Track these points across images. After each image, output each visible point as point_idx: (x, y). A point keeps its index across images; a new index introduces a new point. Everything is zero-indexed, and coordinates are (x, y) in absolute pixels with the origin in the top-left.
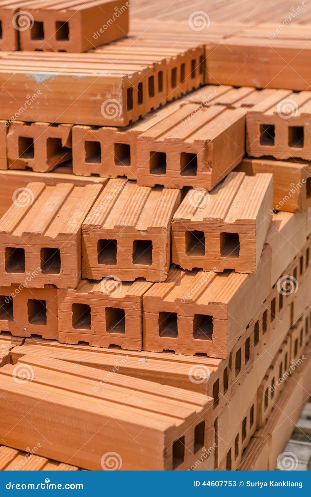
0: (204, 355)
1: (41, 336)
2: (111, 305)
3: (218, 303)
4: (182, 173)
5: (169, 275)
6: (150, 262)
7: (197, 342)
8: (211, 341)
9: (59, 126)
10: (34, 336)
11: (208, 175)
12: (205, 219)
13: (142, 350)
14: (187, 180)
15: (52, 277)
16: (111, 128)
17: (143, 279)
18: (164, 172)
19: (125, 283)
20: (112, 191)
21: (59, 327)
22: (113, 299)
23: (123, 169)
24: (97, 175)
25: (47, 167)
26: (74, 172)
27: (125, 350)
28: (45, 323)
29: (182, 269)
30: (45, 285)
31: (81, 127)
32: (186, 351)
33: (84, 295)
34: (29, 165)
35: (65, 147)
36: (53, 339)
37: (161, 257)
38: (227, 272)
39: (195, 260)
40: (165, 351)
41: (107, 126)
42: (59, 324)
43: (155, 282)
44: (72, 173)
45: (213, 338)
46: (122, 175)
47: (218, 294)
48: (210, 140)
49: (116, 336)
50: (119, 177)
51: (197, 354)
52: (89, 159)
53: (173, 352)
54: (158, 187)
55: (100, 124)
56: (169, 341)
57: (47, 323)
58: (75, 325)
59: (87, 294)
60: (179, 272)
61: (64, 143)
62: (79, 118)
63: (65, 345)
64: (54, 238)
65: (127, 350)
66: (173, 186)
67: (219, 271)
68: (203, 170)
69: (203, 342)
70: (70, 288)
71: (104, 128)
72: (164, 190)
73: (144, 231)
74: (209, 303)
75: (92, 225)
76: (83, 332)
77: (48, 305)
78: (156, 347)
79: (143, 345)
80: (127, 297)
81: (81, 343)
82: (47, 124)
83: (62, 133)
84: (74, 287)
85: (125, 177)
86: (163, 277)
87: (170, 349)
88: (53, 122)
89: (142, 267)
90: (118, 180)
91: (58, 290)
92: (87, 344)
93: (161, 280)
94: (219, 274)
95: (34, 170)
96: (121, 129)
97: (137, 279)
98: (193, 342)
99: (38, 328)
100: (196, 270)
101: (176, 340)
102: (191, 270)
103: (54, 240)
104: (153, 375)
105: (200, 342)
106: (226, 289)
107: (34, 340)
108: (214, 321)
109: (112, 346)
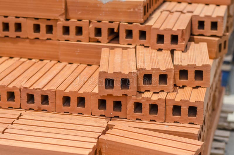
0: (193, 123)
1: (119, 117)
2: (152, 103)
3: (199, 101)
4: (171, 44)
5: (174, 89)
6: (166, 83)
7: (190, 118)
8: (196, 118)
9: (114, 23)
10: (115, 117)
11: (183, 44)
12: (188, 65)
13: (165, 122)
14: (173, 46)
15: (125, 91)
16: (137, 24)
17: (163, 91)
18: (163, 43)
19: (154, 93)
20: (141, 52)
21: (128, 113)
22: (153, 100)
23: (143, 41)
24: (131, 44)
25: (107, 41)
26: (120, 42)
27: (157, 122)
28: (121, 111)
29: (177, 86)
30: (122, 95)
31: (124, 23)
32: (184, 122)
33: (140, 99)
34: (99, 40)
35: (116, 32)
36: (124, 118)
37: (171, 81)
38: (197, 87)
39: (183, 82)
40: (175, 122)
41: (135, 23)
42: (128, 111)
43: (168, 92)
44: (119, 43)
45: (197, 116)
46: (142, 44)
47: (198, 97)
48: (184, 29)
49: (153, 116)
50: (141, 45)
51: (190, 123)
52: (127, 37)
53: (178, 122)
54: (160, 50)
55: (132, 22)
56: (177, 118)
57: (122, 111)
58: (135, 111)
59: (141, 98)
60: (176, 88)
61: (116, 30)
62: (122, 19)
63: (130, 120)
64: (127, 74)
65: (158, 122)
66: (167, 49)
67: (194, 87)
68: (181, 42)
69: (192, 118)
70: (133, 96)
71: (134, 24)
72: (163, 51)
73: (164, 70)
74: (196, 101)
75: (141, 68)
76: (138, 115)
77: (122, 104)
78: (171, 121)
79: (165, 120)
80: (159, 99)
81: (137, 119)
82: (107, 22)
83: (115, 26)
84: (135, 95)
85: (143, 45)
86: (172, 90)
87: (177, 121)
88: (110, 21)
89: (163, 86)
90: (141, 46)
91: (128, 97)
92: (140, 120)
93: (171, 91)
94: (194, 88)
95: (102, 42)
96: (142, 24)
97: (161, 91)
98: (188, 118)
99: (117, 113)
100: (183, 87)
101: (180, 118)
102: (181, 86)
103: (127, 75)
104: (173, 133)
105: (191, 118)
106: (200, 95)
107: (115, 118)
108: (198, 109)
109: (151, 120)
